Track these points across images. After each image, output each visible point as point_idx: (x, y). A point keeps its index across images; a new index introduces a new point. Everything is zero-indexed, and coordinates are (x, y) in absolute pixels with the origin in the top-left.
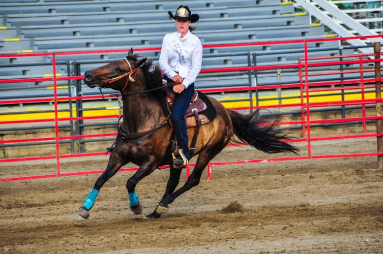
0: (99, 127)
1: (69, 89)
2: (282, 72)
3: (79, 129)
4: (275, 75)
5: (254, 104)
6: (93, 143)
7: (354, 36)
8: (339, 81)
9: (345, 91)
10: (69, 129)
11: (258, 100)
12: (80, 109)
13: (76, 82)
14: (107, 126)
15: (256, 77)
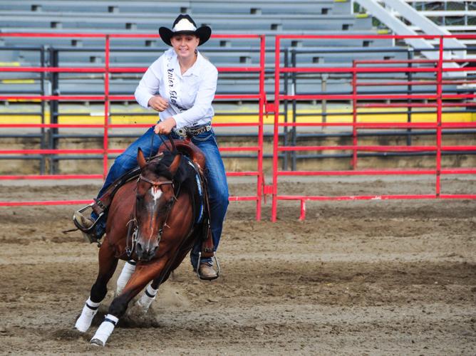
0: (79, 140)
1: (42, 84)
2: (329, 78)
3: (52, 140)
4: (320, 81)
5: (290, 120)
6: (70, 161)
7: (416, 34)
8: (406, 95)
9: (413, 110)
10: (39, 140)
11: (295, 115)
12: (55, 114)
13: (52, 76)
14: (90, 139)
15: (294, 82)
